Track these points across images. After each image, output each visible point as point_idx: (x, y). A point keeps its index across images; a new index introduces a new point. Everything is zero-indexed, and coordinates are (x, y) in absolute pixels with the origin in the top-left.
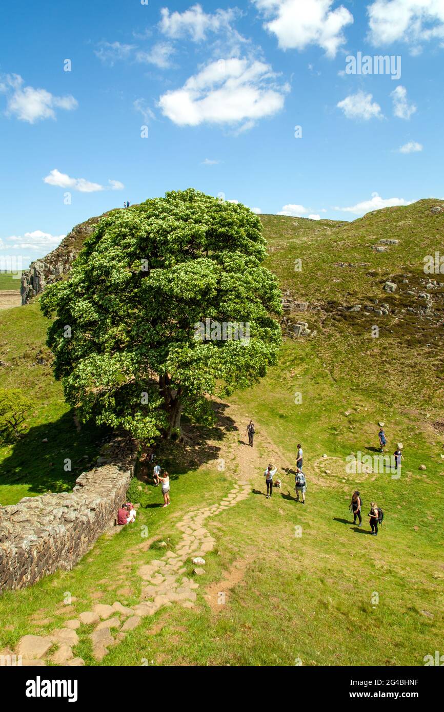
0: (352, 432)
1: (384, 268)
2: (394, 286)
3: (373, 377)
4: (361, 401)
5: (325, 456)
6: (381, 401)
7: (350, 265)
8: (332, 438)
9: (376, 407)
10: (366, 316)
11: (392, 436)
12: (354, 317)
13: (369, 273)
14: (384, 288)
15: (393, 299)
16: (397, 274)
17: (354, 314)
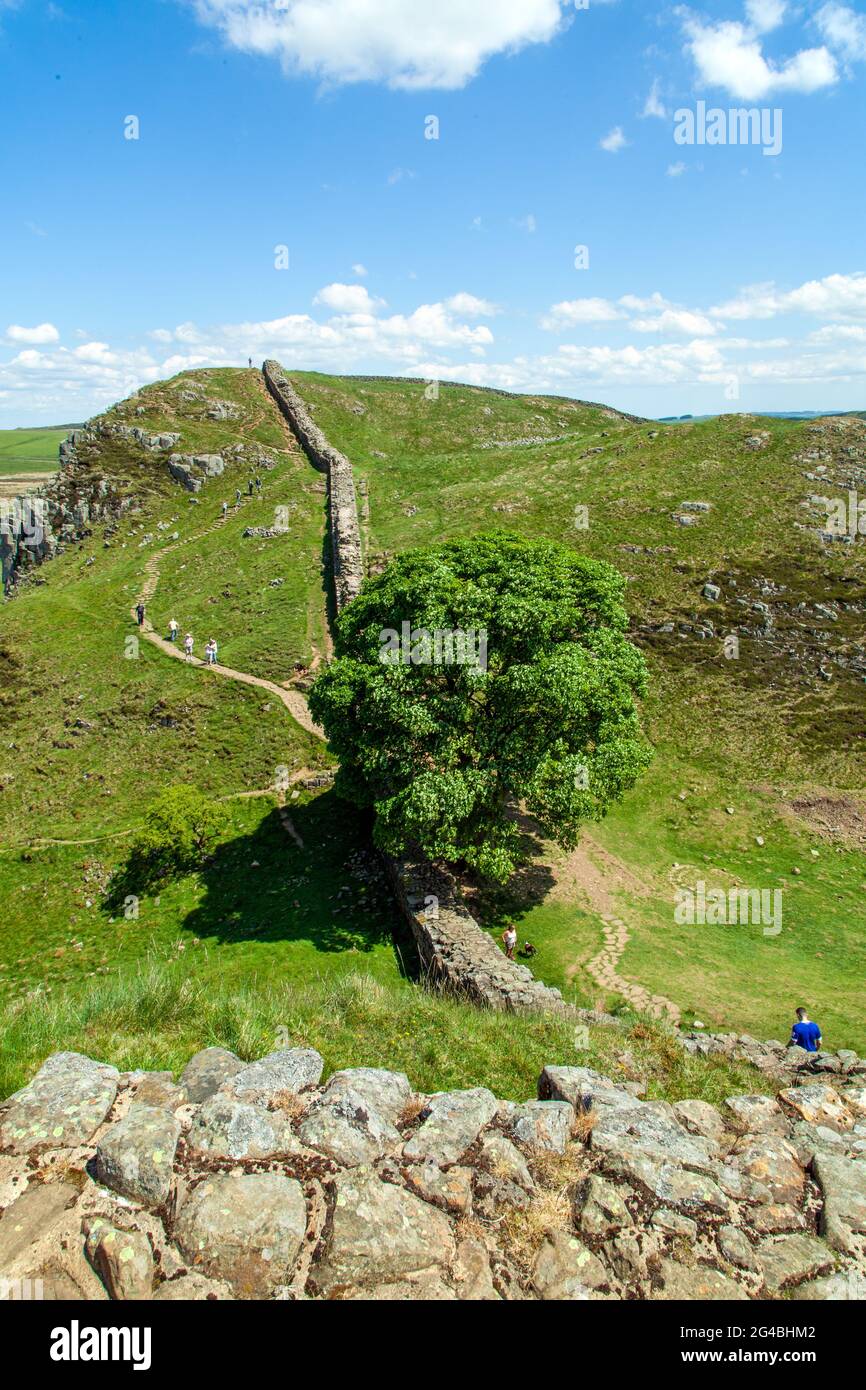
0: (696, 826)
1: (699, 559)
2: (717, 590)
3: (705, 738)
4: (695, 775)
5: (677, 864)
6: (722, 774)
7: (646, 551)
8: (672, 834)
9: (716, 784)
10: (682, 641)
11: (746, 827)
12: (664, 643)
13: (678, 567)
14: (703, 594)
15: (718, 612)
16: (719, 570)
17: (664, 637)
